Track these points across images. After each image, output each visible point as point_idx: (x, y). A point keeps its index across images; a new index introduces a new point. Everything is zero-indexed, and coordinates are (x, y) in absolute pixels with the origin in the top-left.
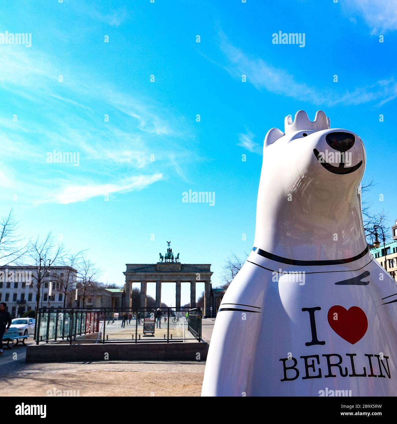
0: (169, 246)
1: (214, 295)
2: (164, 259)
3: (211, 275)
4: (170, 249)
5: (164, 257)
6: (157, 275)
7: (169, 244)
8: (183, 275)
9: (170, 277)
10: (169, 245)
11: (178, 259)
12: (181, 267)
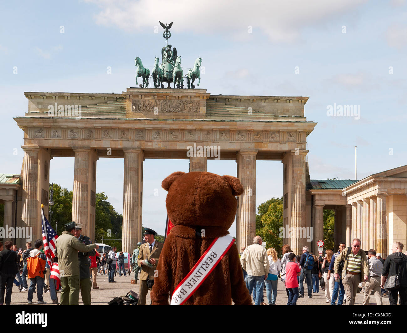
0: (167, 38)
1: (317, 198)
2: (151, 80)
3: (308, 133)
4: (172, 49)
5: (151, 73)
6: (128, 129)
7: (167, 31)
8: (213, 130)
9: (170, 137)
10: (167, 35)
11: (197, 80)
12: (207, 106)
